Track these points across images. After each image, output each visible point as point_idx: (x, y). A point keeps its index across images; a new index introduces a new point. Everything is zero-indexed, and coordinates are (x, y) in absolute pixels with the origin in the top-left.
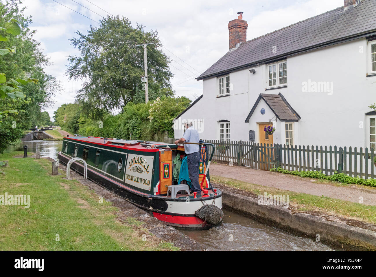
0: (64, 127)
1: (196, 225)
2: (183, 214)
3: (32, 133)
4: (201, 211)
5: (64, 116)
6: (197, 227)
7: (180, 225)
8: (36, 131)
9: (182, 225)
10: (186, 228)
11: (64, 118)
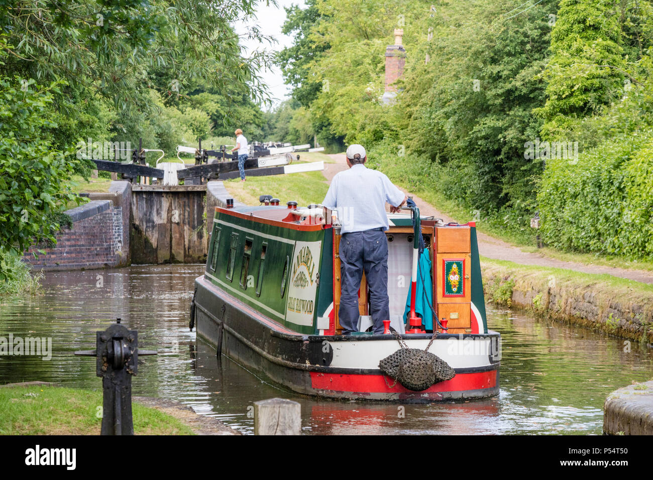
0: (381, 147)
1: (385, 394)
2: (358, 370)
3: (117, 201)
4: (391, 360)
5: (377, 42)
6: (387, 398)
7: (355, 393)
8: (145, 183)
9: (358, 394)
10: (366, 400)
11: (375, 61)
